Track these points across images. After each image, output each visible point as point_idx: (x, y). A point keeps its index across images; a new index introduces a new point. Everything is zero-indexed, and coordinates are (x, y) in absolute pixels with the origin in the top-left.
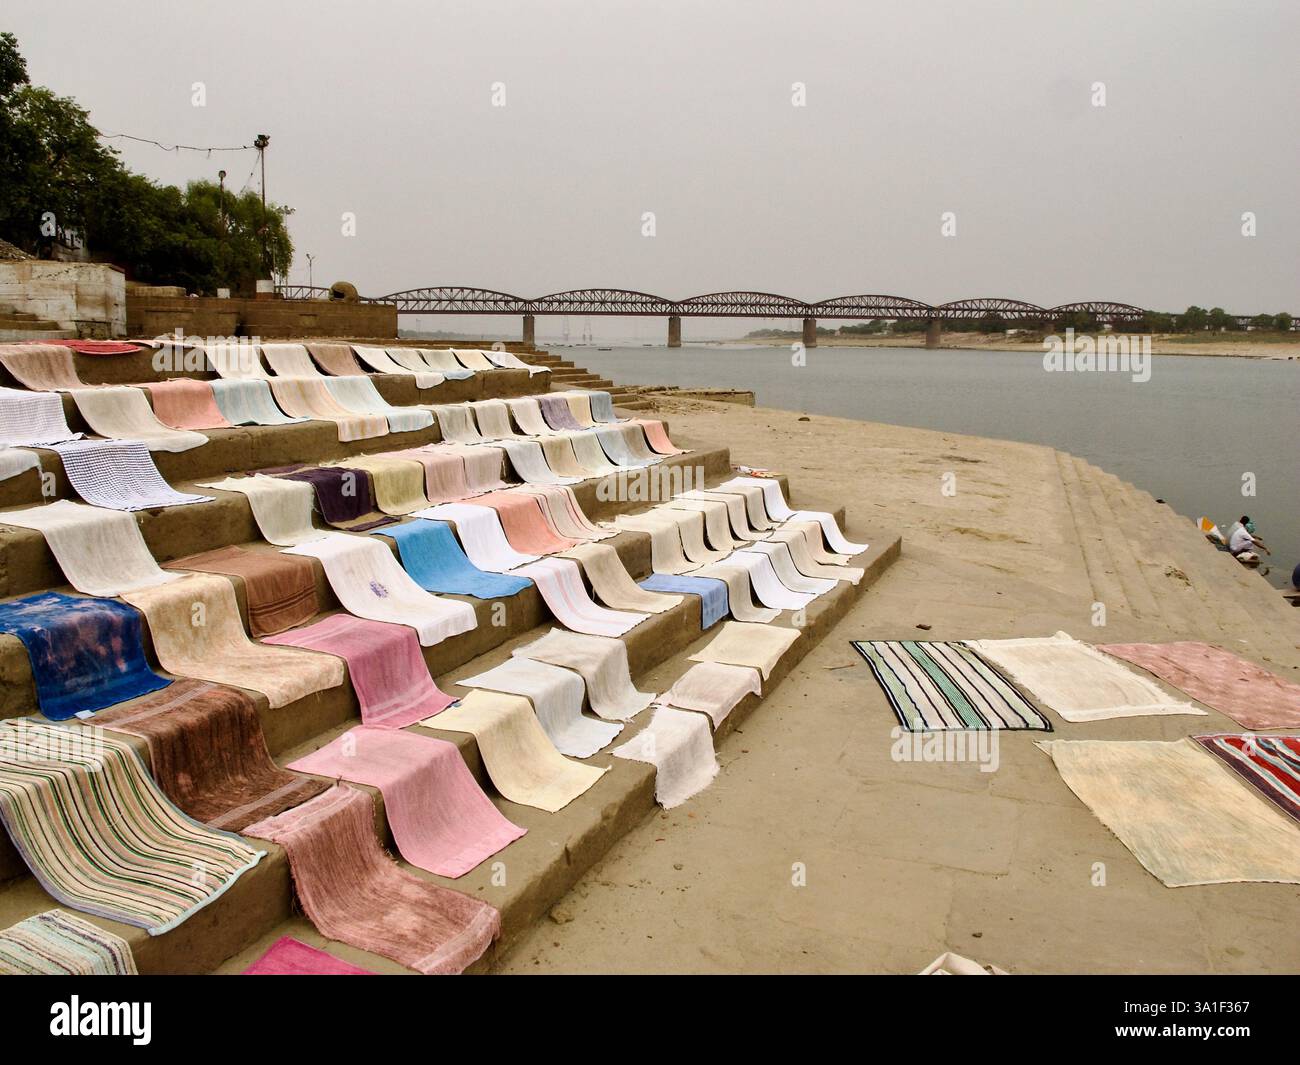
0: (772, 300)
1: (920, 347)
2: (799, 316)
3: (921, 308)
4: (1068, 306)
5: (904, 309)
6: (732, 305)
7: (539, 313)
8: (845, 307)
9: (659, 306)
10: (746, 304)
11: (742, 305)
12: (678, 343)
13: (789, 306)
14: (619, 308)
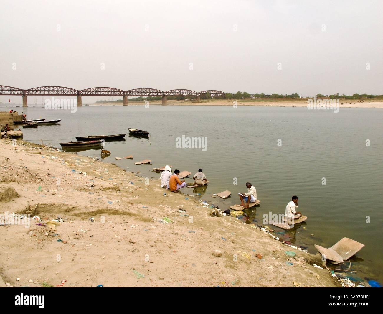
0: (113, 90)
1: (160, 105)
2: (122, 95)
3: (160, 92)
4: (203, 91)
5: (155, 92)
6: (99, 92)
7: (29, 95)
8: (136, 92)
9: (74, 92)
10: (104, 91)
11: (102, 92)
12: (81, 105)
13: (118, 92)
14: (59, 93)
